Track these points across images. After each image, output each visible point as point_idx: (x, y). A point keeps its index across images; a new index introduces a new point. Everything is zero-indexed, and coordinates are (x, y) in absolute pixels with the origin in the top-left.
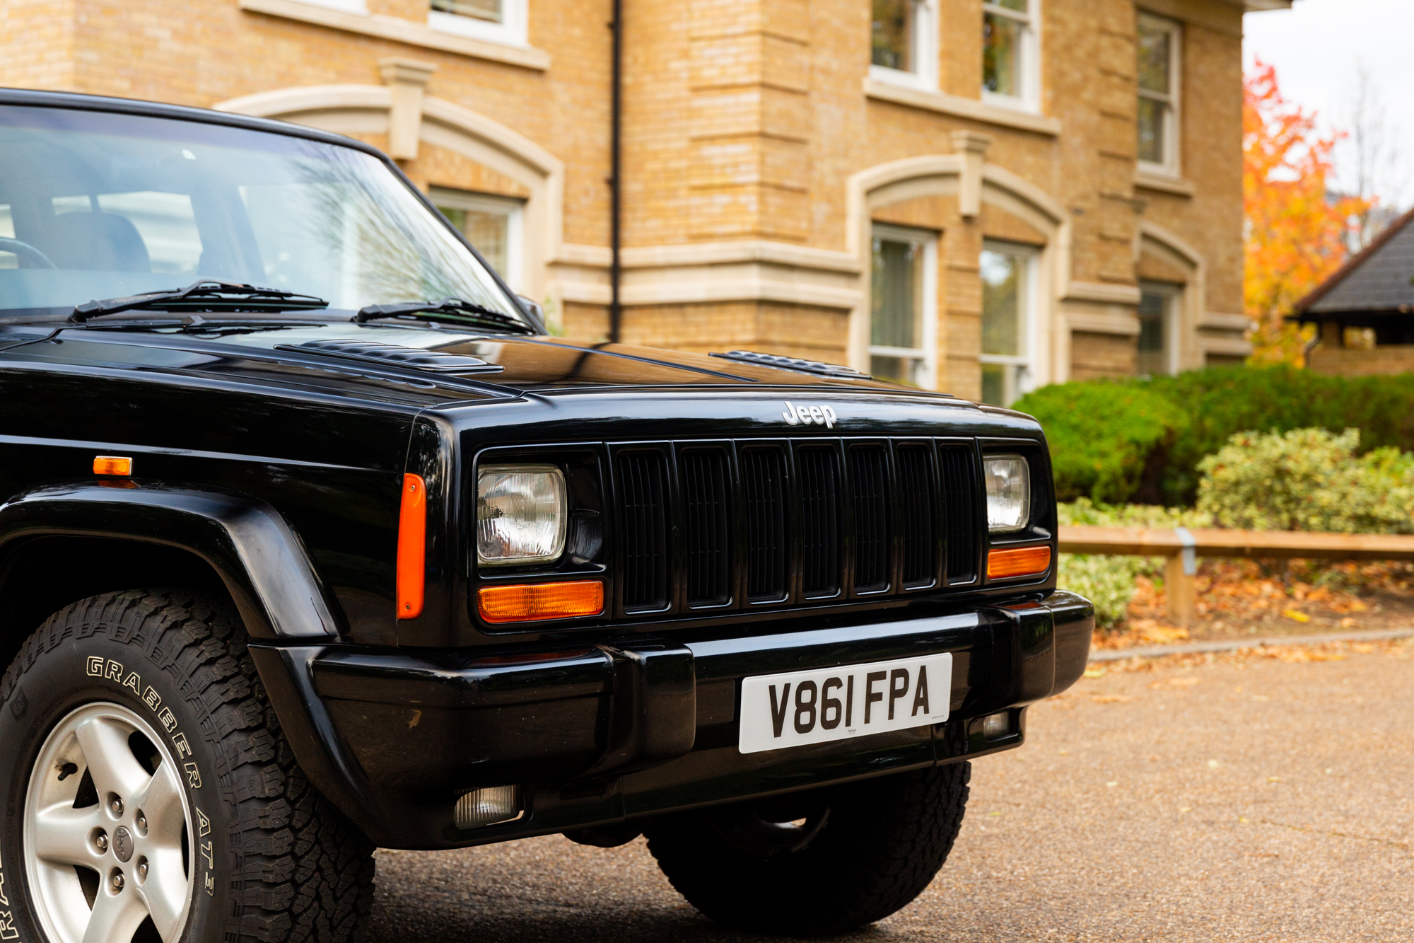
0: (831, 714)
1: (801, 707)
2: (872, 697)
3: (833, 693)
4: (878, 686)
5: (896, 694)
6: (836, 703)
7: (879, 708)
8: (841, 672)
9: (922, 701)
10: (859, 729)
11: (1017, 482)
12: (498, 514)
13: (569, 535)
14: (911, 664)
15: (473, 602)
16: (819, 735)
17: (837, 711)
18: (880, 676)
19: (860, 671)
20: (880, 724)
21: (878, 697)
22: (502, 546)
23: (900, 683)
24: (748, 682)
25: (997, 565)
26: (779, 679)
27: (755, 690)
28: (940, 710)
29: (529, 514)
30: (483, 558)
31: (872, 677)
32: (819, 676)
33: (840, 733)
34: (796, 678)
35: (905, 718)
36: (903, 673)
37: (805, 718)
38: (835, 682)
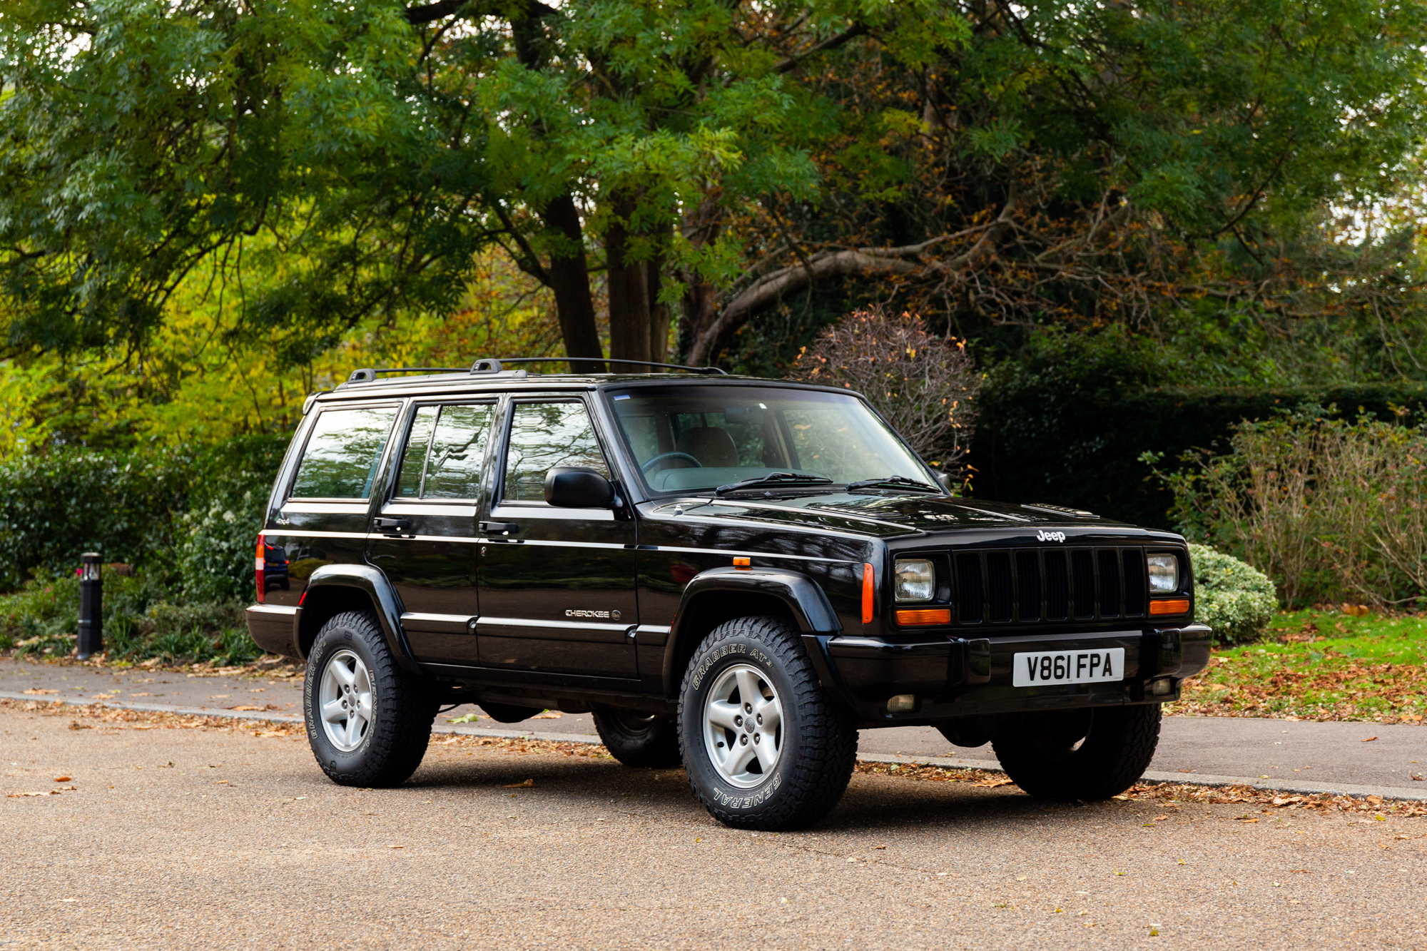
0: (1059, 672)
1: (1044, 668)
2: (1080, 666)
3: (1060, 662)
4: (1083, 661)
5: (1093, 665)
6: (1061, 667)
7: (1085, 672)
8: (1065, 653)
9: (1108, 669)
10: (1074, 680)
11: (1172, 568)
12: (905, 580)
13: (936, 590)
14: (1102, 652)
15: (894, 616)
16: (1053, 681)
17: (1063, 672)
18: (1085, 656)
19: (1074, 654)
20: (1085, 678)
21: (1084, 666)
22: (907, 594)
23: (1095, 661)
24: (1016, 655)
25: (1156, 607)
26: (1032, 655)
27: (1020, 659)
28: (1118, 674)
29: (919, 581)
30: (897, 599)
31: (1080, 657)
32: (1053, 654)
33: (1064, 681)
34: (1041, 655)
36: (1097, 656)
37: (1046, 673)
38: (1061, 658)
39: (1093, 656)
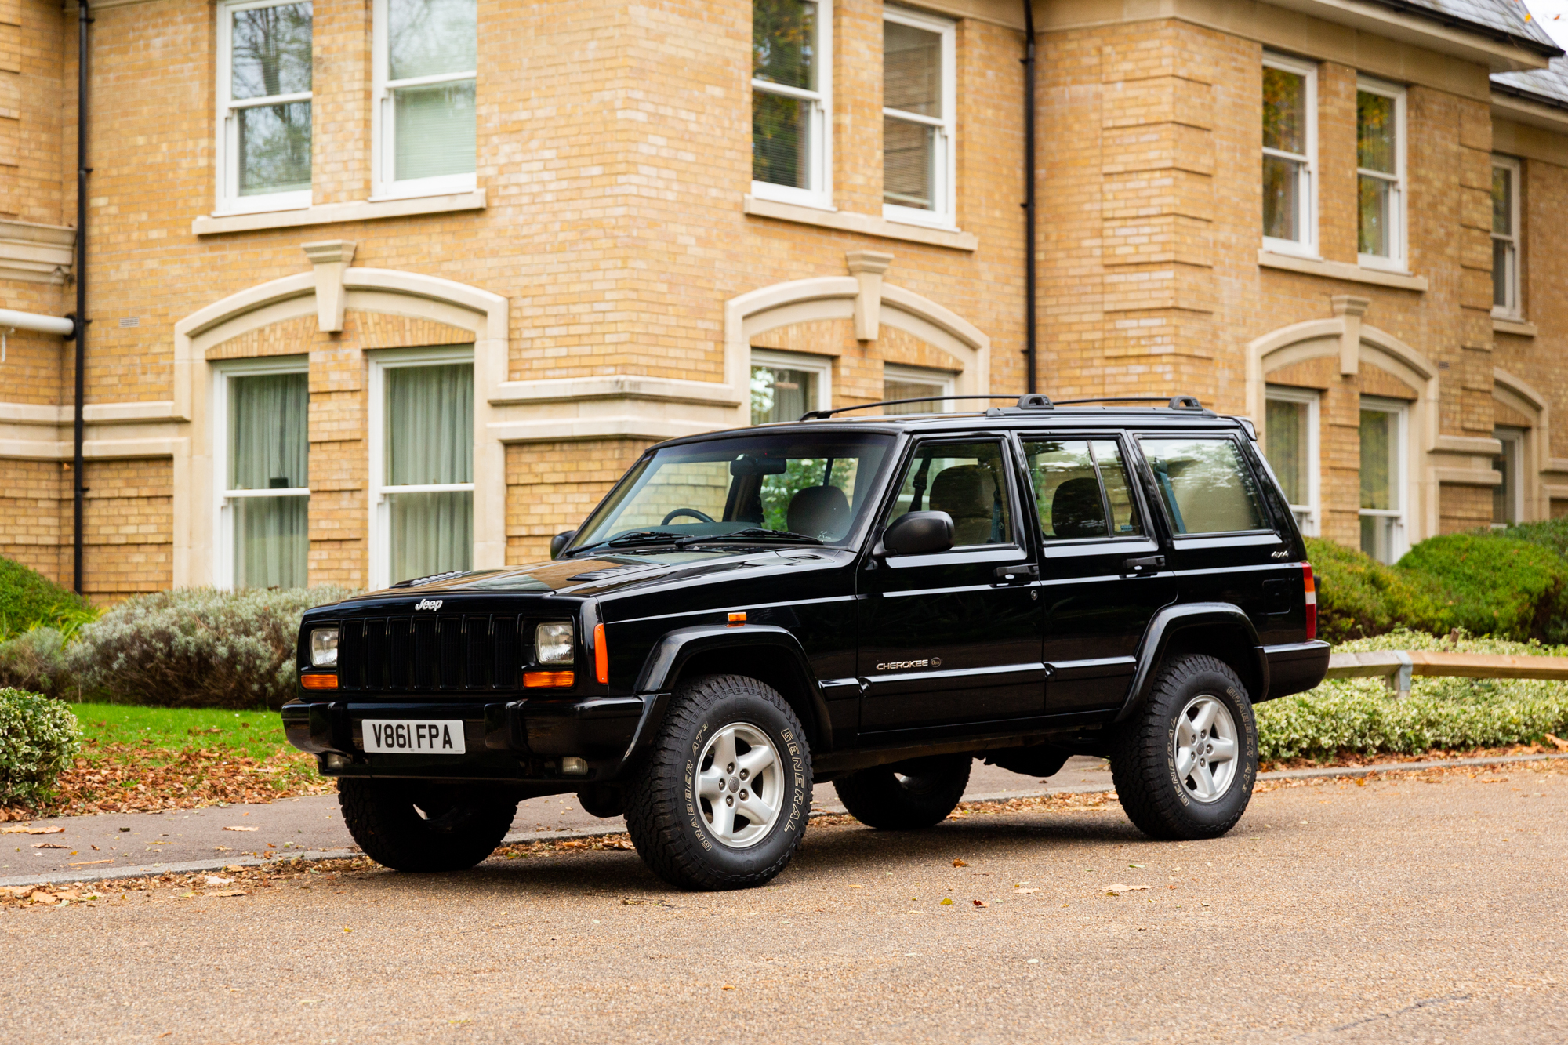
0: (401, 741)
1: (387, 736)
2: (420, 737)
3: (401, 731)
4: (422, 732)
5: (432, 737)
6: (402, 736)
7: (425, 742)
8: (404, 722)
9: (447, 742)
10: (415, 750)
16: (396, 750)
18: (424, 727)
19: (413, 723)
21: (424, 736)
23: (434, 732)
26: (377, 722)
31: (419, 727)
32: (394, 723)
33: (406, 750)
34: (384, 722)
35: (438, 748)
37: (390, 741)
38: (401, 726)
39: (431, 727)
